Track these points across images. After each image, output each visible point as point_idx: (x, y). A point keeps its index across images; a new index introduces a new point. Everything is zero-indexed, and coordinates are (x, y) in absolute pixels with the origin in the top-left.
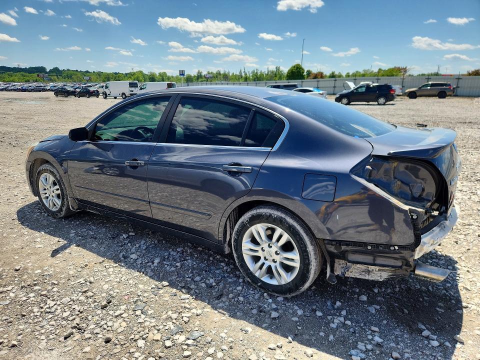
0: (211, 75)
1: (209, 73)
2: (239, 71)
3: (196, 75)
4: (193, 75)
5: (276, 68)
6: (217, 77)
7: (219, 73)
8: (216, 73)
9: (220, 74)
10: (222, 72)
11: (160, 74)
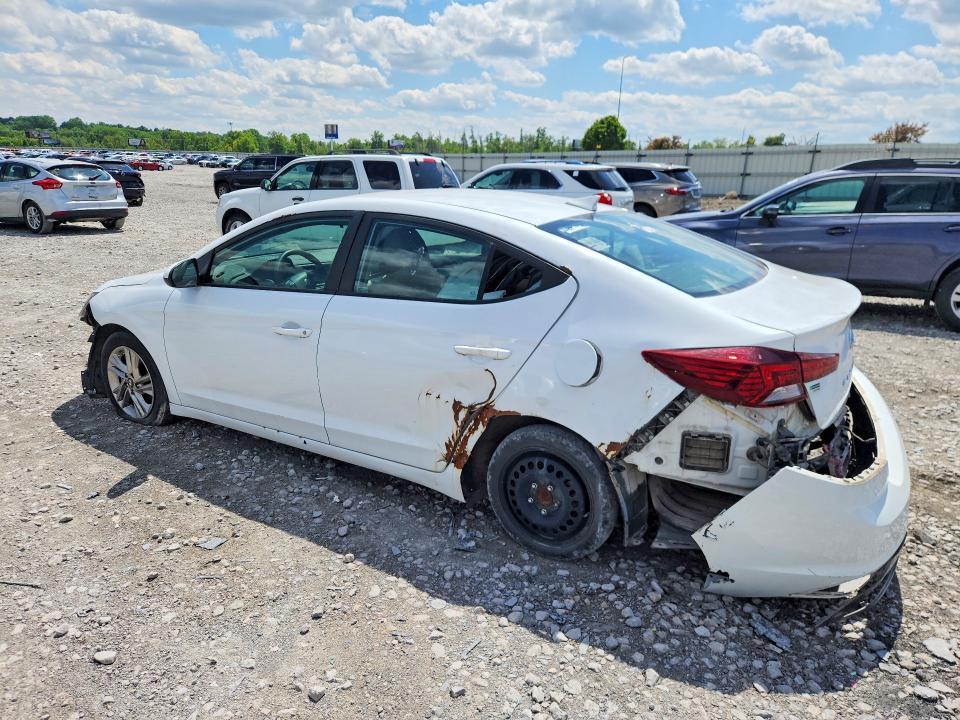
0: (402, 143)
1: (397, 138)
2: (461, 134)
3: (371, 141)
4: (363, 142)
5: (538, 131)
6: (414, 146)
7: (418, 139)
8: (413, 139)
9: (420, 140)
10: (425, 137)
11: (294, 136)
